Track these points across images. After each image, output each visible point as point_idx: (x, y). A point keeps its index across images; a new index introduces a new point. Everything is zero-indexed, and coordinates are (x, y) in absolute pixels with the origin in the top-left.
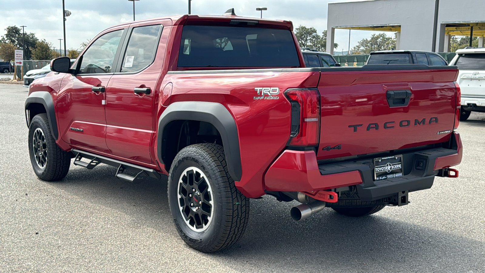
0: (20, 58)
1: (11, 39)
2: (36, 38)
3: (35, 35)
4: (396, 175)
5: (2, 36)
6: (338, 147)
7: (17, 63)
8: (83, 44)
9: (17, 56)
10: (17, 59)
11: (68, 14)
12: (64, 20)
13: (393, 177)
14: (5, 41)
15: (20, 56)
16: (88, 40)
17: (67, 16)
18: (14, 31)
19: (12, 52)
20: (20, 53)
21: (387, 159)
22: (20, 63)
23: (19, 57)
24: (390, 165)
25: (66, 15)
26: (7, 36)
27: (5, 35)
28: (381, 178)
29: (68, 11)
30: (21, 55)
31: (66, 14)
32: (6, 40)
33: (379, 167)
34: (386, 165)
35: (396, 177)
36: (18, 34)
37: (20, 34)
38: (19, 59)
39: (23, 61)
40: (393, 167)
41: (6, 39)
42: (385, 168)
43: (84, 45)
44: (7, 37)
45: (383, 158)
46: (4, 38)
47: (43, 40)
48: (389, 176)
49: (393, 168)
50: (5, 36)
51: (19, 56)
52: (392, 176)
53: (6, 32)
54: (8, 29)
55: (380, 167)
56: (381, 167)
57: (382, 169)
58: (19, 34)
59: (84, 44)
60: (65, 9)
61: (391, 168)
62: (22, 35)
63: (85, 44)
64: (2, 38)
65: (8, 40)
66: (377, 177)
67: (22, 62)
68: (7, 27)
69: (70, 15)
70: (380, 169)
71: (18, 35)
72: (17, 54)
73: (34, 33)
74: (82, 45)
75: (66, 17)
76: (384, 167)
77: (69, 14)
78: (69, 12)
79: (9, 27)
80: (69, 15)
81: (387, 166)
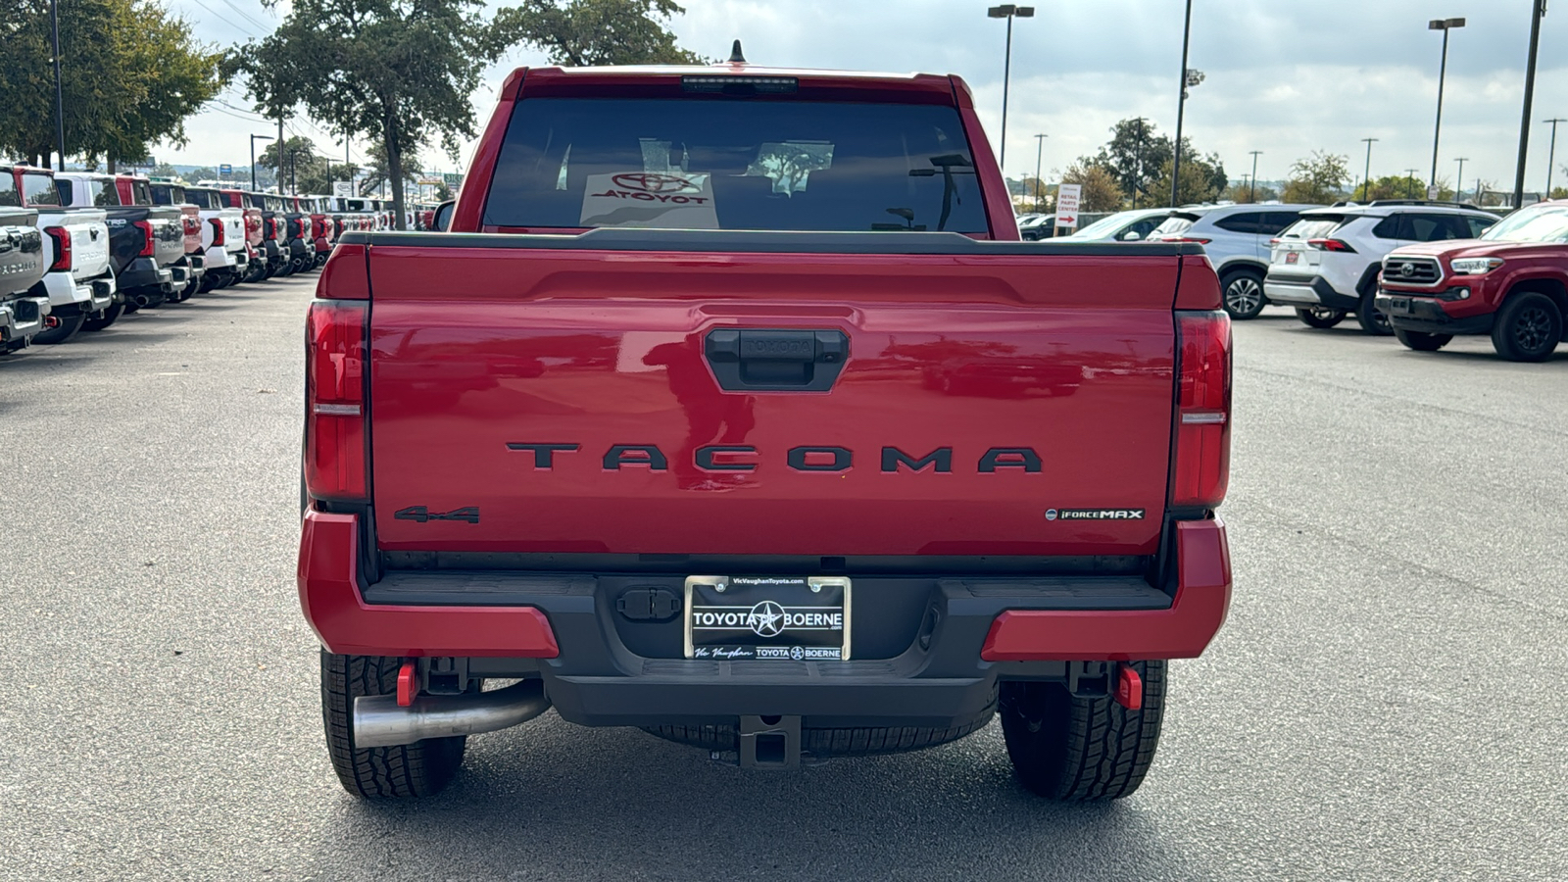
0: (1072, 206)
1: (1122, 154)
2: (1193, 150)
3: (1190, 142)
4: (808, 653)
5: (1100, 148)
6: (470, 516)
7: (1061, 219)
8: (1299, 164)
9: (1062, 202)
10: (1063, 209)
11: (1195, 79)
12: (1183, 96)
13: (791, 659)
14: (1106, 161)
15: (1071, 200)
16: (1315, 153)
17: (1191, 84)
18: (1135, 133)
19: (1097, 191)
20: (1073, 193)
21: (759, 585)
22: (1070, 220)
23: (1069, 203)
24: (775, 610)
25: (1187, 82)
26: (1114, 145)
27: (1109, 143)
28: (717, 652)
29: (1196, 71)
30: (1075, 198)
31: (1187, 78)
32: (1111, 158)
33: (713, 611)
34: (754, 608)
35: (804, 659)
36: (1143, 140)
37: (1151, 139)
38: (1067, 209)
39: (1079, 216)
40: (788, 619)
41: (1110, 154)
42: (745, 619)
43: (1299, 167)
44: (1113, 149)
45: (736, 581)
46: (1105, 153)
47: (1212, 155)
48: (763, 651)
49: (793, 625)
50: (1110, 146)
51: (1067, 200)
52: (786, 653)
53: (1113, 137)
54: (1119, 126)
55: (720, 612)
56: (727, 611)
57: (731, 619)
58: (1147, 141)
59: (1302, 165)
60: (1188, 67)
61: (779, 623)
62: (1154, 143)
63: (1304, 164)
64: (1100, 152)
65: (1116, 159)
66: (696, 644)
67: (1076, 218)
68: (1118, 123)
69: (1201, 83)
70: (720, 619)
71: (1145, 143)
72: (1062, 196)
73: (1188, 137)
74: (1294, 168)
75: (1188, 90)
76: (742, 615)
77: (1195, 82)
78: (1198, 73)
79: (1123, 121)
80: (1198, 83)
81: (761, 610)
